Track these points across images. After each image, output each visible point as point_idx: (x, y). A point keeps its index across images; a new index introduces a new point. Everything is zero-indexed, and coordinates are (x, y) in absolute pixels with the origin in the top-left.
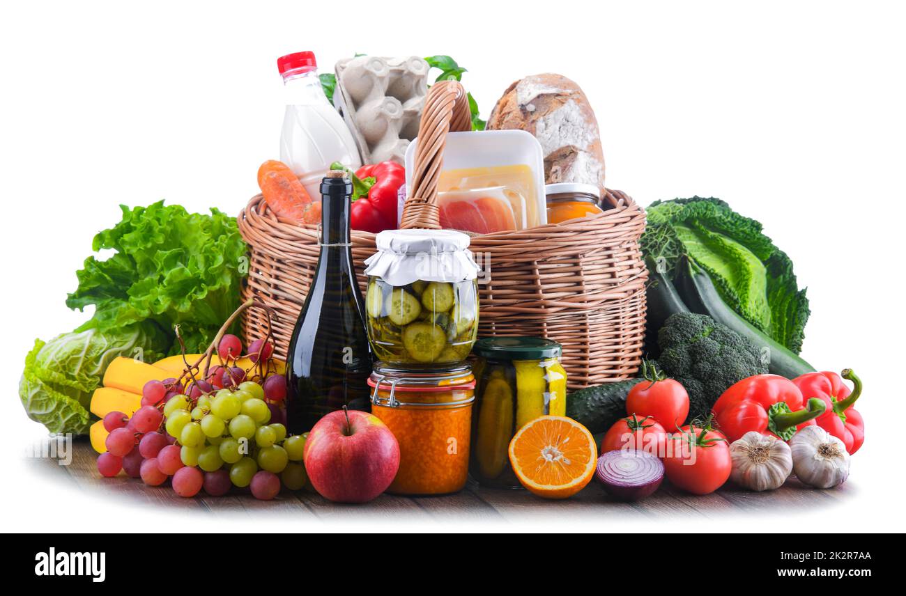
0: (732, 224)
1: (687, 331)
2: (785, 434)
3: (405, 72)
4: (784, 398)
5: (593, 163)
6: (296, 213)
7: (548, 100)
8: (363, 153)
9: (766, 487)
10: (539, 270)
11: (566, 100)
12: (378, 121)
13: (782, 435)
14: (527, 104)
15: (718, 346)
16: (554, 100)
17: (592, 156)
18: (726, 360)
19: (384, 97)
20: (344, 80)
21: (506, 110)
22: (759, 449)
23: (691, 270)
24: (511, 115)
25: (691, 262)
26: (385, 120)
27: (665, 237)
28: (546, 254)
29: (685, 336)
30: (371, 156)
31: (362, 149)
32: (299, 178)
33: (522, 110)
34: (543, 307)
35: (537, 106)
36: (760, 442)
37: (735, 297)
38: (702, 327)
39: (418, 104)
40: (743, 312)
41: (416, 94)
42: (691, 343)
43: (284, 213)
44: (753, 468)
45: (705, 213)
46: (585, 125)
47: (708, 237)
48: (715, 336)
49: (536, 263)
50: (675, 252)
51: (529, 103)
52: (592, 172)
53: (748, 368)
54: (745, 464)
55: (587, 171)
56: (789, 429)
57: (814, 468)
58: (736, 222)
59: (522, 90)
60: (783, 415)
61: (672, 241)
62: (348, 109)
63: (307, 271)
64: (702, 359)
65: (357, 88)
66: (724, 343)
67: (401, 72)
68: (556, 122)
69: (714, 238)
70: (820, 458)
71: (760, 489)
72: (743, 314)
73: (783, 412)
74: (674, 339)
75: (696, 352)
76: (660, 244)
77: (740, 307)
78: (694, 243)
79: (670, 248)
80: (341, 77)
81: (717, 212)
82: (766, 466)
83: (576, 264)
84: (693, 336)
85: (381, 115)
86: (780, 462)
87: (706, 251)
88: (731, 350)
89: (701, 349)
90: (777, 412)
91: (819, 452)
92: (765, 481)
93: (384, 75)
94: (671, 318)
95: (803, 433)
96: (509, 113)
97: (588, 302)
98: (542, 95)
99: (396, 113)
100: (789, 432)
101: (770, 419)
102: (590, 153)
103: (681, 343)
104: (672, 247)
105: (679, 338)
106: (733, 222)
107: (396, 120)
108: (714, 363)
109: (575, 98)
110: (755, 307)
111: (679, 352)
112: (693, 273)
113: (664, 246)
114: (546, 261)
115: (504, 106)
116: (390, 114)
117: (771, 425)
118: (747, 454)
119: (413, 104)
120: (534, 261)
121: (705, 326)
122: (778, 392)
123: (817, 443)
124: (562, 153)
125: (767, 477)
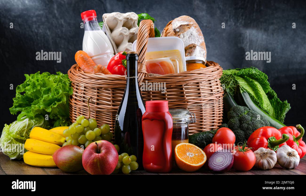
0: (259, 75)
1: (238, 112)
2: (274, 149)
3: (129, 18)
4: (274, 135)
5: (202, 50)
6: (91, 70)
7: (184, 27)
8: (115, 48)
9: (267, 168)
10: (185, 88)
11: (191, 27)
12: (120, 36)
13: (273, 149)
14: (176, 29)
15: (250, 118)
16: (186, 27)
17: (202, 48)
18: (253, 123)
19: (122, 27)
20: (106, 22)
21: (168, 32)
22: (264, 154)
23: (241, 90)
24: (170, 33)
25: (241, 88)
26: (123, 36)
27: (231, 79)
28: (187, 82)
29: (238, 114)
30: (118, 49)
31: (114, 47)
32: (91, 57)
33: (174, 31)
34: (186, 102)
35: (180, 29)
36: (264, 151)
37: (258, 102)
38: (244, 111)
39: (135, 30)
40: (261, 107)
41: (133, 27)
42: (240, 117)
43: (86, 70)
44: (261, 161)
45: (249, 73)
46: (199, 36)
47: (250, 81)
48: (249, 114)
49: (183, 86)
50: (235, 85)
51: (177, 28)
52: (201, 54)
53: (262, 126)
54: (259, 159)
55: (200, 53)
56: (276, 147)
57: (285, 161)
58: (260, 74)
59: (174, 24)
60: (274, 141)
61: (234, 81)
62: (108, 32)
63: (96, 91)
64: (244, 122)
65: (111, 25)
66: (252, 117)
67: (128, 19)
68: (187, 35)
69: (252, 81)
70: (288, 157)
71: (265, 169)
72: (261, 108)
73: (274, 140)
74: (233, 115)
75: (242, 120)
76: (229, 82)
77: (260, 105)
78: (244, 83)
79: (233, 83)
80: (105, 21)
81: (253, 71)
82: (267, 160)
83: (198, 86)
84: (240, 114)
85: (121, 34)
86: (272, 158)
87: (248, 86)
88: (255, 119)
89: (243, 119)
90: (271, 140)
91: (287, 155)
92: (266, 166)
93: (121, 19)
94: (232, 108)
95: (281, 148)
96: (169, 33)
97: (203, 100)
98: (182, 25)
99: (127, 33)
100: (276, 148)
101: (269, 143)
102: (201, 47)
103: (236, 117)
104: (234, 83)
105: (235, 115)
106: (259, 74)
107: (127, 36)
108: (248, 124)
109: (194, 26)
110: (267, 106)
111: (235, 121)
112: (241, 92)
113: (231, 83)
114: (187, 85)
115: (167, 31)
116: (125, 33)
117: (269, 145)
118: (259, 156)
119: (133, 30)
120: (183, 85)
121: (245, 111)
122: (271, 133)
123: (287, 152)
124: (190, 47)
125: (267, 164)
